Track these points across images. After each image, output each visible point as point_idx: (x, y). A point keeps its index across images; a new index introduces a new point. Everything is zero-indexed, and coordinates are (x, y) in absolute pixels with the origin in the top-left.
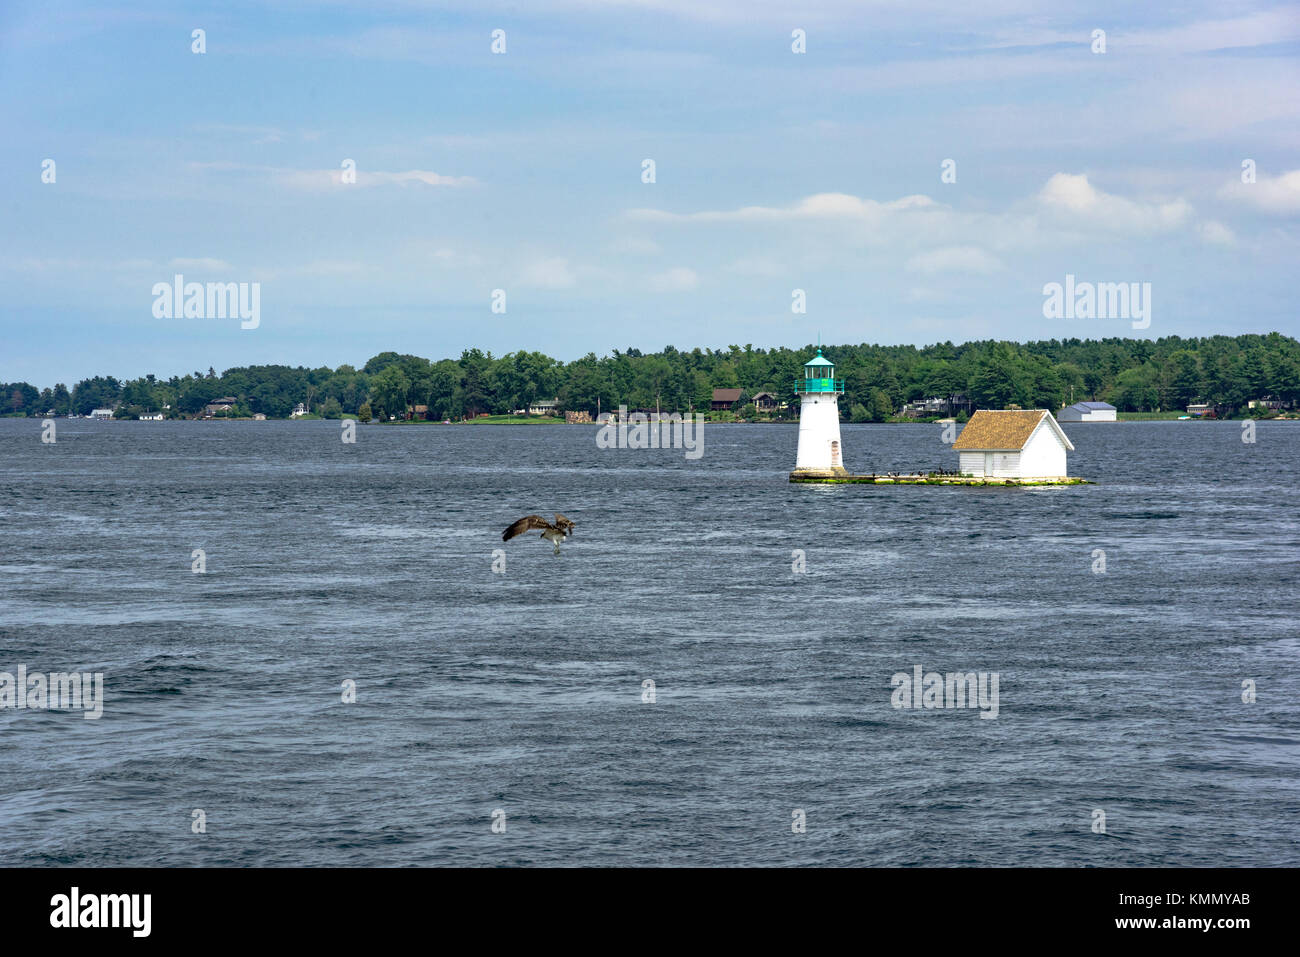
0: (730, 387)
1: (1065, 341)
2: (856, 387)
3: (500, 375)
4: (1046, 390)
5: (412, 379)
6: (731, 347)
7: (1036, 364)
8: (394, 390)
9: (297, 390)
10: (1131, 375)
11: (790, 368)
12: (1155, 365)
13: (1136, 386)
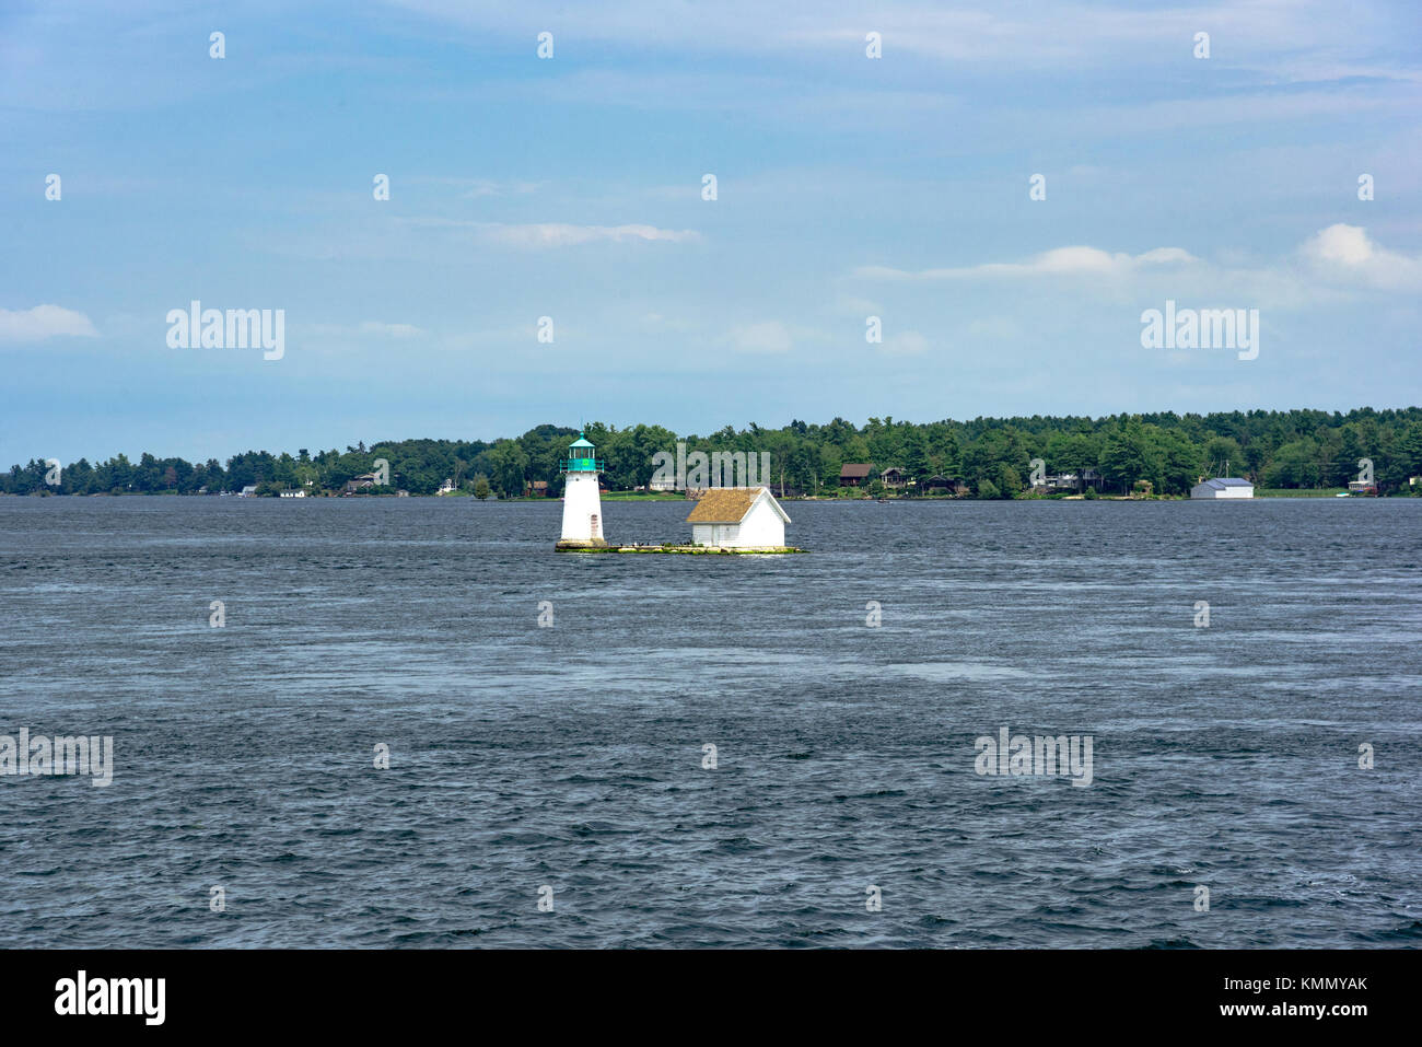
0: (861, 461)
1: (1250, 413)
2: (984, 463)
3: (618, 450)
4: (1180, 466)
5: (530, 454)
6: (871, 420)
7: (1171, 438)
8: (511, 465)
9: (444, 465)
10: (1290, 450)
11: (917, 442)
12: (1316, 440)
13: (1295, 462)
